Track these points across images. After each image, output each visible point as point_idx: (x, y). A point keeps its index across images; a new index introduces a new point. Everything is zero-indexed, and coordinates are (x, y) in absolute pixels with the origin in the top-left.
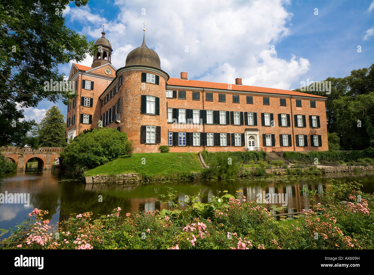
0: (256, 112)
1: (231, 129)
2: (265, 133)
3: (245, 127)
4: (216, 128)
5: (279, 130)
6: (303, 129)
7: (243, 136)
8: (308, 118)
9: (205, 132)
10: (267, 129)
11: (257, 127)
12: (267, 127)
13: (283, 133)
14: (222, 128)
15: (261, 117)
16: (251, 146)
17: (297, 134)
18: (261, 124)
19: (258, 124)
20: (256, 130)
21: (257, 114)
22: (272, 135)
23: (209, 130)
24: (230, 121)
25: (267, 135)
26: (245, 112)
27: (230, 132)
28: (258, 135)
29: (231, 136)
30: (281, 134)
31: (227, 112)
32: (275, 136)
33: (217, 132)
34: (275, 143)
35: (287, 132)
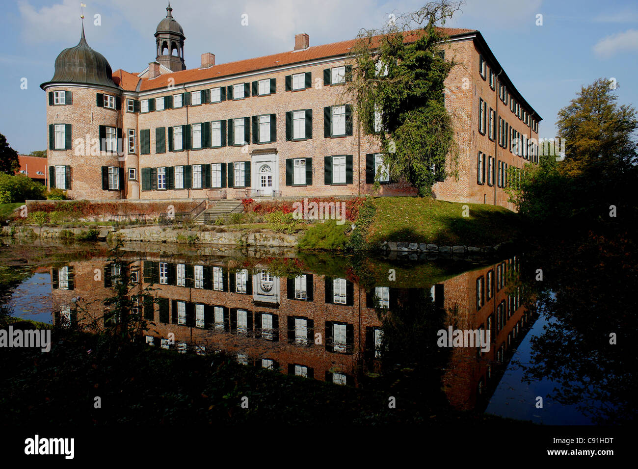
0: (275, 112)
1: (228, 155)
2: (291, 158)
3: (252, 147)
4: (206, 156)
5: (326, 147)
7: (248, 165)
9: (190, 163)
11: (277, 144)
12: (297, 143)
13: (335, 152)
14: (214, 154)
15: (284, 121)
16: (265, 185)
17: (371, 152)
18: (284, 136)
19: (278, 137)
20: (275, 151)
21: (277, 116)
22: (307, 159)
23: (195, 160)
24: (227, 140)
25: (298, 161)
26: (253, 117)
27: (227, 161)
28: (277, 162)
29: (227, 168)
30: (329, 155)
31: (223, 123)
32: (314, 164)
33: (207, 164)
34: (313, 178)
35: (345, 149)
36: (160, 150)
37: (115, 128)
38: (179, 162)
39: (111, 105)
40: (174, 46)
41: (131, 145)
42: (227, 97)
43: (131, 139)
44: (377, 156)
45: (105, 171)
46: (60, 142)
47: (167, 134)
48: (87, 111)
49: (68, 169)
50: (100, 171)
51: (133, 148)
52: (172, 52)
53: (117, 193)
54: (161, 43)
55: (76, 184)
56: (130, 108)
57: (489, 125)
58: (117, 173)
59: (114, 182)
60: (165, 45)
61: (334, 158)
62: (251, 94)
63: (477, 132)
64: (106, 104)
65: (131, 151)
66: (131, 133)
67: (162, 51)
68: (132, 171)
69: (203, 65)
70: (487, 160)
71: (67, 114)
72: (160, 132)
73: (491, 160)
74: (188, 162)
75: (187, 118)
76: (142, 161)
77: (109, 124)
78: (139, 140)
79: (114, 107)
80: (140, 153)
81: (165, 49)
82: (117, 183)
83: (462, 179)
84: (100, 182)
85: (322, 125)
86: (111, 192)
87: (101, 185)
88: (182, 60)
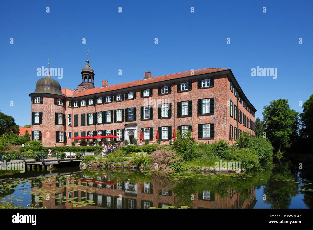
0: (136, 107)
1: (114, 127)
2: (143, 128)
3: (125, 123)
4: (104, 127)
5: (159, 122)
6: (188, 118)
7: (123, 131)
8: (197, 103)
9: (97, 130)
10: (146, 122)
11: (136, 121)
12: (146, 121)
13: (163, 125)
14: (108, 126)
15: (140, 111)
17: (180, 125)
18: (140, 118)
19: (137, 119)
20: (135, 125)
21: (137, 108)
22: (150, 128)
23: (99, 129)
24: (114, 119)
25: (146, 129)
26: (126, 109)
27: (114, 129)
28: (137, 130)
29: (114, 132)
30: (160, 126)
31: (112, 112)
32: (154, 130)
33: (104, 130)
34: (153, 137)
35: (168, 123)
36: (83, 124)
37: (62, 114)
38: (91, 129)
39: (61, 104)
40: (90, 78)
41: (70, 121)
42: (114, 100)
43: (70, 119)
44: (183, 127)
45: (57, 133)
46: (37, 120)
47: (86, 117)
48: (49, 106)
49: (40, 133)
50: (55, 133)
51: (70, 123)
52: (89, 80)
53: (62, 143)
54: (84, 76)
55: (43, 139)
56: (69, 105)
57: (235, 113)
58: (63, 134)
59: (61, 138)
60: (86, 78)
61: (163, 128)
62: (125, 99)
63: (229, 116)
64: (59, 103)
65: (69, 124)
66: (70, 116)
67: (85, 80)
68: (70, 134)
69: (103, 86)
70: (234, 128)
71: (40, 107)
72: (83, 116)
73: (235, 129)
74: (96, 129)
75: (95, 109)
76: (75, 129)
77: (59, 112)
78: (73, 120)
79: (62, 104)
80: (73, 125)
81: (86, 79)
82: (63, 139)
83: (223, 137)
84: (55, 138)
85: (157, 113)
86: (60, 143)
87: (55, 140)
88: (93, 84)
